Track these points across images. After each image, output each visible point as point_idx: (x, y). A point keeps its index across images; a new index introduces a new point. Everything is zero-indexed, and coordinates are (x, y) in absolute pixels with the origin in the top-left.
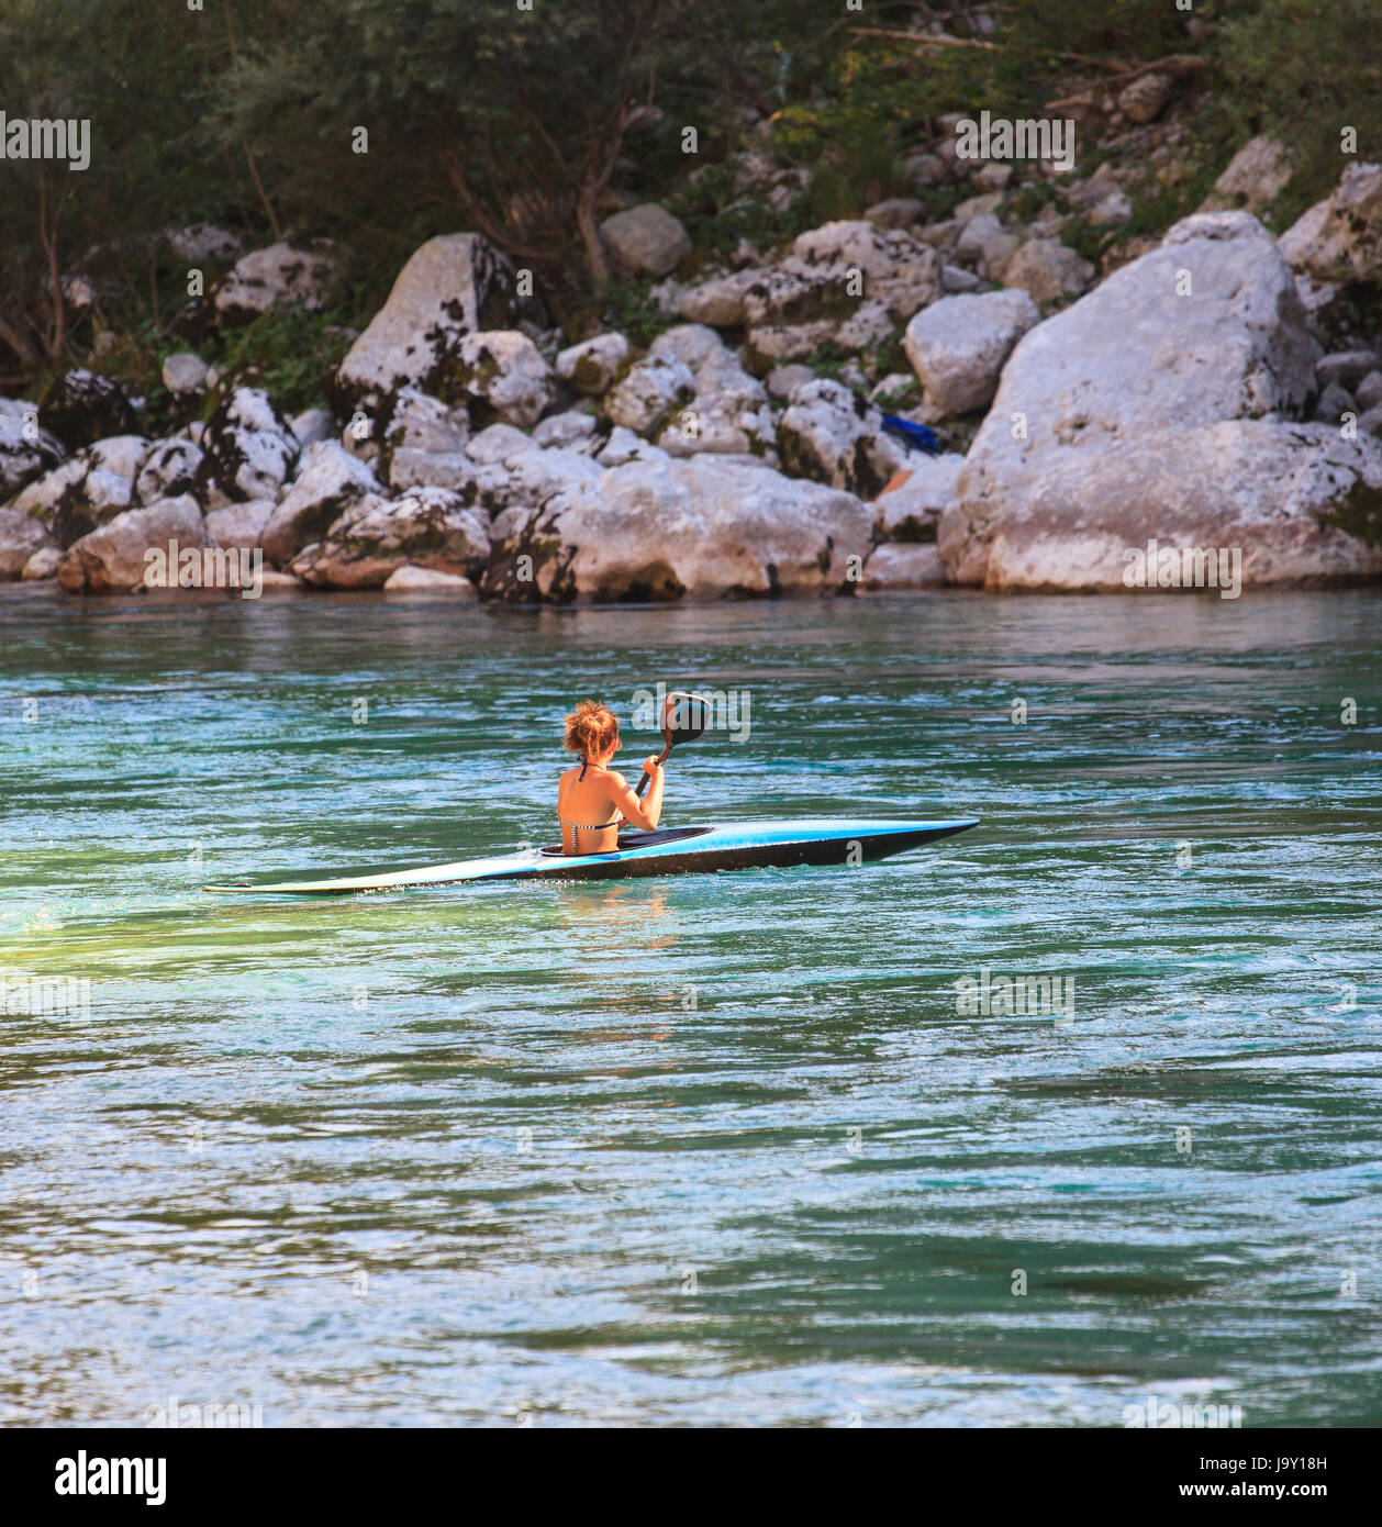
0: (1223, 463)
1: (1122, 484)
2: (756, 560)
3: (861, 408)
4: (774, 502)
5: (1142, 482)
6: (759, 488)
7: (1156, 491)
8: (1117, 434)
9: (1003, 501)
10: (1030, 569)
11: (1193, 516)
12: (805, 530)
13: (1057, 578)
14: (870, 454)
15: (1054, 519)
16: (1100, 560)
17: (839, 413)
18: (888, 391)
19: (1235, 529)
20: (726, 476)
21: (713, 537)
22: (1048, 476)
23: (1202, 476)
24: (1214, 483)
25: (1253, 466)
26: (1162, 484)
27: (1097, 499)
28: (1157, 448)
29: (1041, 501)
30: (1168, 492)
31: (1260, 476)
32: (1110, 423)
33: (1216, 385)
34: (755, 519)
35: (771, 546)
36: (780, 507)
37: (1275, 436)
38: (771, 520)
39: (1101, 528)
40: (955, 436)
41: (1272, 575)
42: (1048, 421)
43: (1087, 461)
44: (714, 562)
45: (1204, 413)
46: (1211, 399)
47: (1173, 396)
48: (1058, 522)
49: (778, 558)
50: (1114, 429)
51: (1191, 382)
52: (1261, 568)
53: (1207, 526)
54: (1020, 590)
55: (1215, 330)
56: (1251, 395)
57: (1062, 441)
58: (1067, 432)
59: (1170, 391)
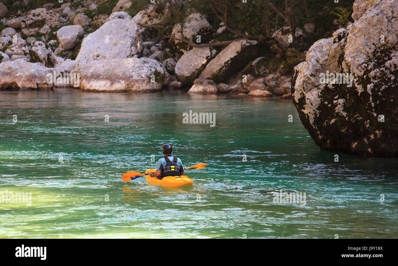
0: (130, 66)
1: (109, 70)
2: (34, 82)
3: (47, 47)
4: (37, 70)
5: (113, 69)
6: (34, 67)
7: (116, 72)
8: (106, 58)
9: (83, 71)
10: (91, 86)
11: (124, 77)
12: (44, 76)
13: (97, 88)
14: (50, 57)
15: (95, 76)
16: (105, 85)
17: (43, 48)
18: (51, 43)
19: (132, 80)
20: (27, 65)
21: (25, 77)
22: (94, 67)
23: (125, 69)
24: (128, 70)
25: (135, 67)
26: (117, 70)
27: (104, 72)
28: (116, 63)
29: (92, 72)
30: (119, 72)
31: (137, 69)
32: (104, 56)
33: (125, 49)
34: (34, 74)
35: (37, 79)
36: (38, 72)
37: (139, 61)
38: (37, 74)
39: (105, 79)
40: (67, 54)
41: (140, 89)
42: (91, 55)
43: (101, 65)
44: (26, 82)
45: (123, 54)
46: (124, 52)
47: (116, 51)
48: (96, 77)
49: (38, 82)
50: (105, 57)
51: (120, 48)
52: (138, 88)
53: (127, 79)
54: (89, 91)
55: (124, 37)
56: (132, 51)
57: (94, 59)
58: (95, 58)
59: (116, 50)
